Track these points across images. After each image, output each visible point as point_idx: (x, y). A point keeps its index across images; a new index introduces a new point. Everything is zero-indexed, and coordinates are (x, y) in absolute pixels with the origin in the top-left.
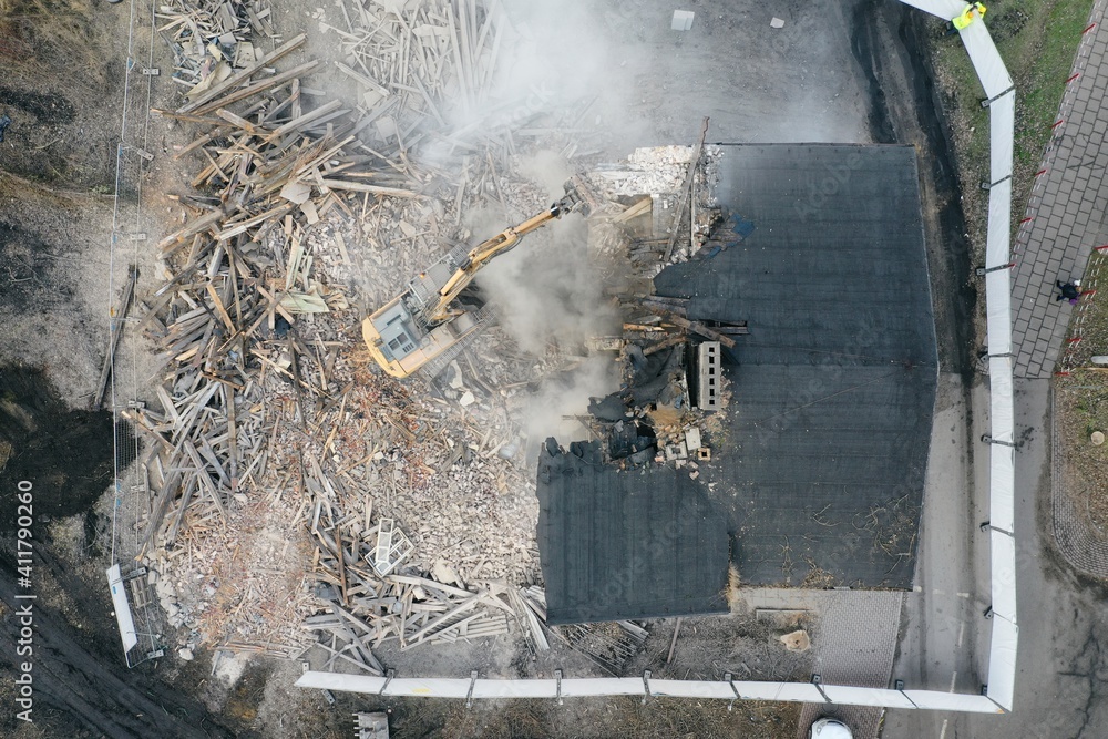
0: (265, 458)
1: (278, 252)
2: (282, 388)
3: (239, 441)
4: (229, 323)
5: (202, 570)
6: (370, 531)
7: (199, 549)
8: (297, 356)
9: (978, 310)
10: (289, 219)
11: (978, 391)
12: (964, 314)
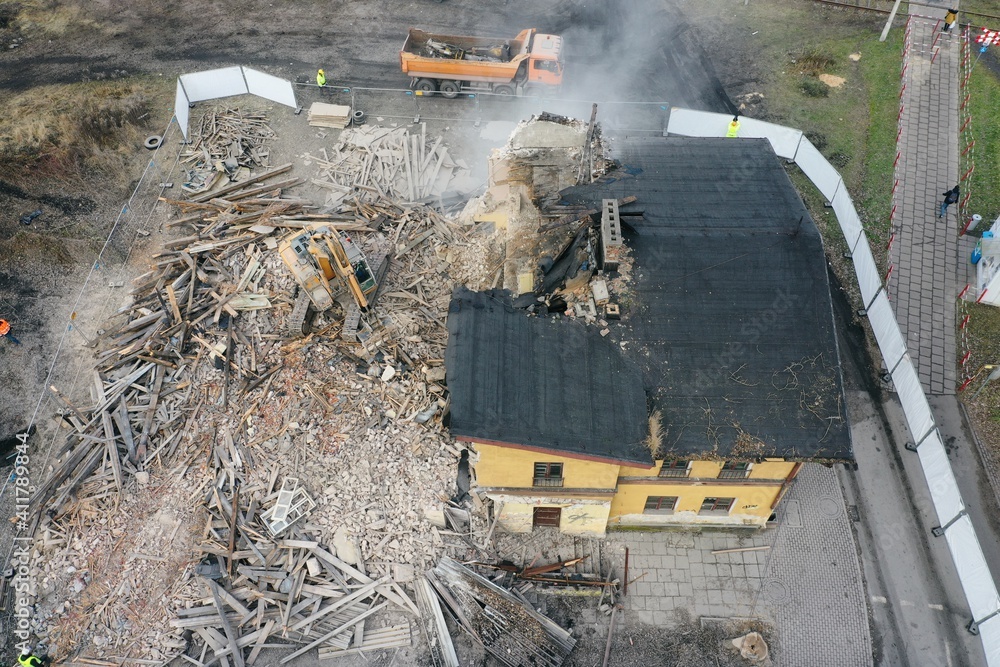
0: (179, 438)
1: (237, 269)
2: (211, 374)
3: (158, 415)
4: (177, 315)
5: (76, 562)
6: (270, 496)
7: (80, 537)
8: (233, 344)
9: (869, 341)
10: (252, 247)
11: (889, 405)
12: (857, 345)
